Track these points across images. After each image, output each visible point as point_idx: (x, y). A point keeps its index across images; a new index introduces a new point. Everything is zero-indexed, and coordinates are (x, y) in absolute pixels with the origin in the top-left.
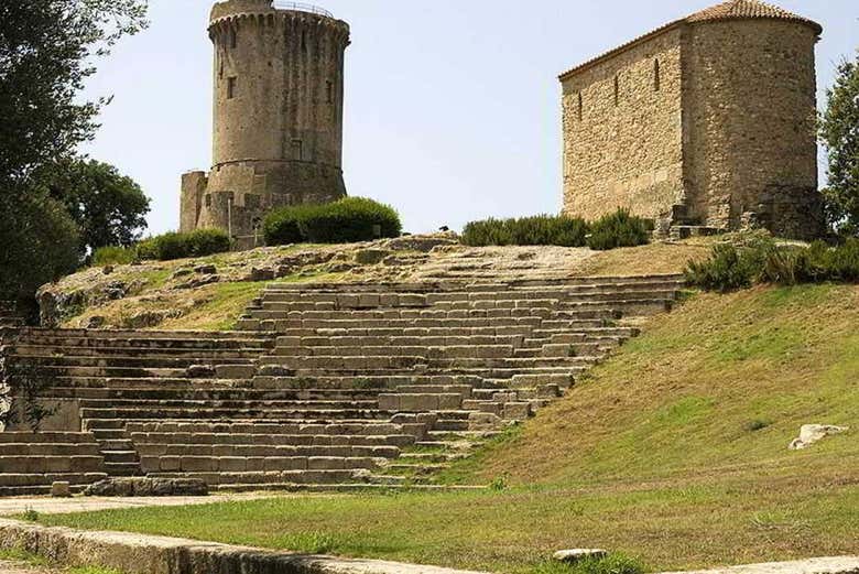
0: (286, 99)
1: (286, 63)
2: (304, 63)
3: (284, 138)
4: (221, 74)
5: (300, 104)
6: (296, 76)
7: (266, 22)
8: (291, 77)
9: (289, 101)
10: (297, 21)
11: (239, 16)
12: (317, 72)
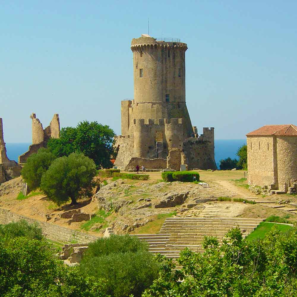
0: (163, 78)
1: (162, 63)
2: (170, 62)
3: (162, 93)
4: (137, 67)
5: (168, 80)
6: (166, 68)
7: (154, 47)
8: (164, 68)
9: (164, 79)
10: (166, 46)
11: (143, 45)
12: (174, 65)
